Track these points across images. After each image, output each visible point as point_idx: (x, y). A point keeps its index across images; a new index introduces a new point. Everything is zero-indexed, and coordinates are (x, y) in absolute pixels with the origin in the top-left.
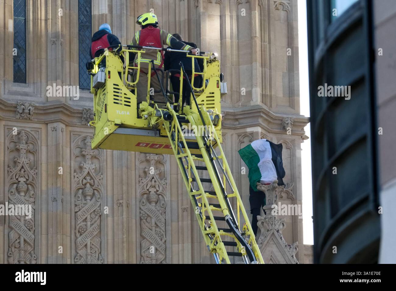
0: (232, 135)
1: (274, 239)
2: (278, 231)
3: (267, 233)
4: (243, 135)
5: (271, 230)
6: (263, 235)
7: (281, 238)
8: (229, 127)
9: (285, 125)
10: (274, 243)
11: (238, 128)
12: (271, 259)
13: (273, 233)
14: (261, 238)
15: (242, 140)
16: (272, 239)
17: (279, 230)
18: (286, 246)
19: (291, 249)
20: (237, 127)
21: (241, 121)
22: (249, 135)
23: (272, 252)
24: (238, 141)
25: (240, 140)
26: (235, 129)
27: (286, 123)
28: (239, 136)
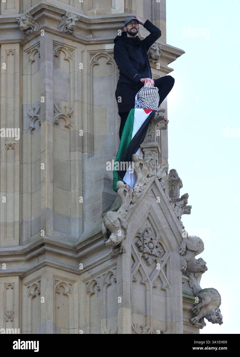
0: (82, 52)
1: (154, 190)
2: (160, 180)
3: (146, 179)
4: (98, 54)
5: (152, 176)
6: (141, 181)
7: (164, 190)
8: (81, 39)
9: (152, 52)
10: (154, 196)
11: (92, 42)
12: (148, 218)
13: (154, 182)
14: (138, 185)
15: (96, 61)
16: (152, 189)
17: (161, 178)
18: (170, 202)
19: (177, 207)
20: (90, 41)
21: (97, 34)
22: (107, 54)
23: (151, 208)
24: (90, 61)
25: (93, 60)
26: (87, 43)
27: (153, 49)
28: (91, 55)
